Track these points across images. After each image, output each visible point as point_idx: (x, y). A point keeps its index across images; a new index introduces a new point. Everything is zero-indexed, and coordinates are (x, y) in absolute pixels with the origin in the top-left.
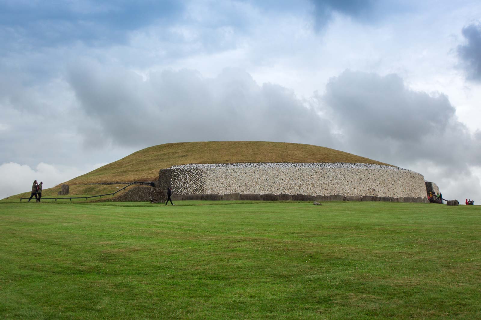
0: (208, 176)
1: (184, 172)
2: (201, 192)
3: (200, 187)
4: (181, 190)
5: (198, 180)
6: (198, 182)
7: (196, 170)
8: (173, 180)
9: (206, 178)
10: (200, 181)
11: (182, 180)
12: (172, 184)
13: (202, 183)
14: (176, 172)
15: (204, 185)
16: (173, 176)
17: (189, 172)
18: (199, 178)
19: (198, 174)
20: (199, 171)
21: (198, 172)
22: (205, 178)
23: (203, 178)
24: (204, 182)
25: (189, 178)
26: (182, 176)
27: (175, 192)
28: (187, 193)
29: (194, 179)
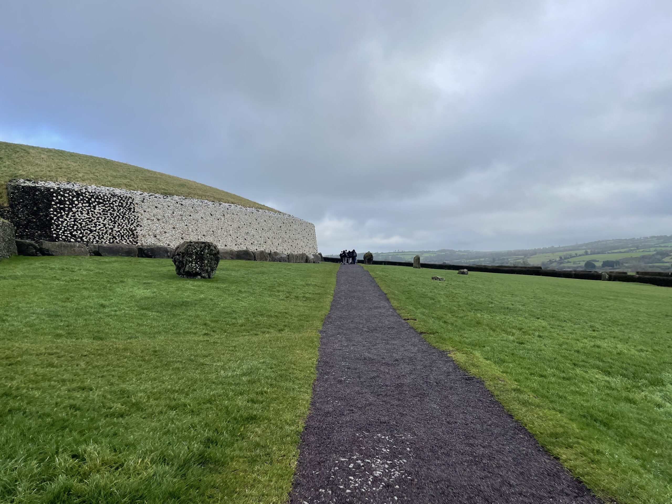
0: (145, 211)
1: (87, 198)
2: (131, 240)
3: (128, 232)
4: (81, 233)
5: (123, 217)
6: (124, 221)
7: (118, 199)
8: (55, 210)
9: (142, 215)
10: (128, 220)
11: (82, 213)
12: (52, 219)
13: (132, 224)
14: (62, 196)
15: (138, 228)
16: (56, 204)
17: (101, 199)
18: (125, 214)
19: (122, 206)
20: (124, 201)
21: (122, 201)
22: (139, 215)
23: (135, 214)
24: (138, 221)
25: (101, 211)
26: (80, 205)
27: (64, 237)
28: (97, 241)
29: (114, 214)
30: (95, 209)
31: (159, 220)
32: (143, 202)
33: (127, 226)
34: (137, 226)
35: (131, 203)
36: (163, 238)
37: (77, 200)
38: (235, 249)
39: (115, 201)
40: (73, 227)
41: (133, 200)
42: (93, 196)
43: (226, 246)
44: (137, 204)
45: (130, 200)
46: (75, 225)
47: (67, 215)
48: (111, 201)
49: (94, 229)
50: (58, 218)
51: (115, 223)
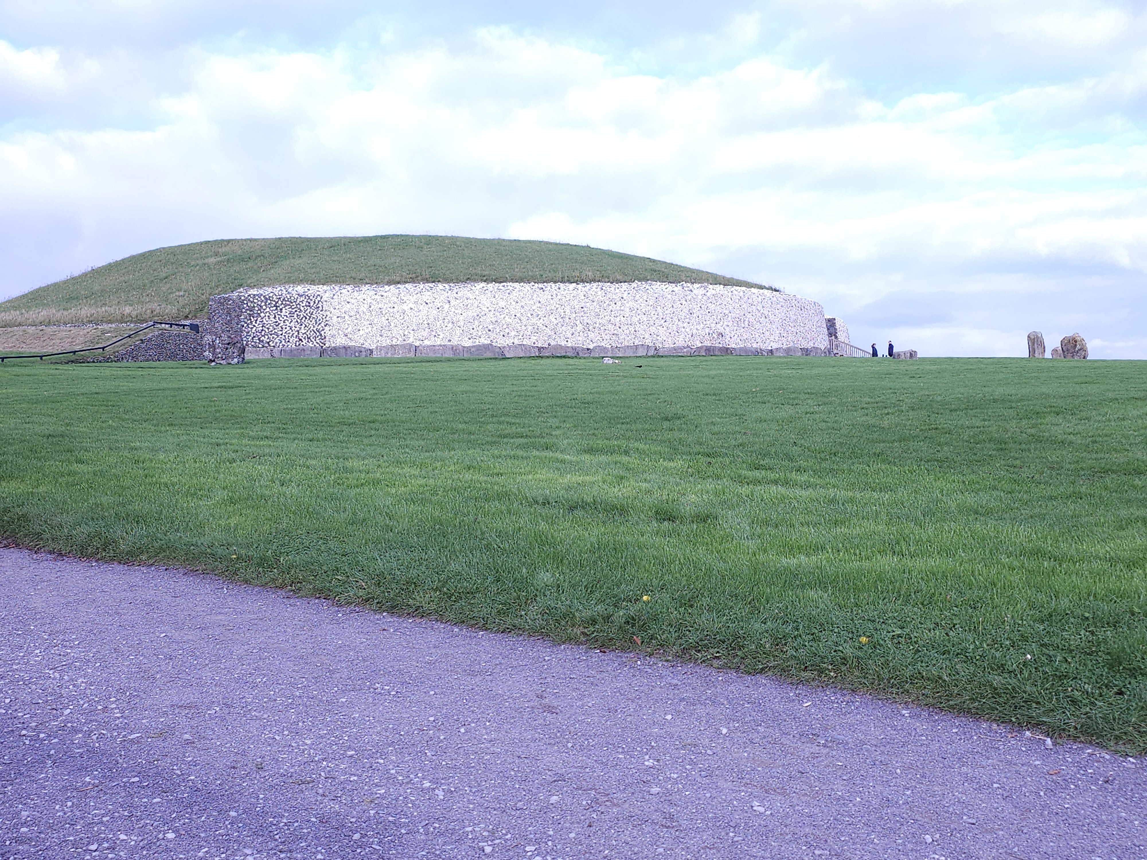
0: (334, 309)
1: (274, 301)
2: (318, 341)
3: (315, 332)
5: (310, 317)
6: (311, 321)
7: (305, 298)
8: (245, 318)
9: (331, 313)
10: (315, 321)
11: (269, 318)
13: (320, 324)
14: (253, 302)
15: (327, 328)
16: (246, 311)
17: (287, 301)
18: (312, 314)
19: (309, 306)
20: (311, 300)
23: (323, 313)
24: (327, 321)
25: (287, 314)
26: (268, 310)
27: (253, 343)
28: (284, 345)
29: (300, 315)
31: (350, 317)
32: (332, 299)
33: (314, 327)
34: (325, 326)
35: (319, 301)
36: (356, 336)
37: (266, 305)
38: (469, 344)
39: (302, 302)
41: (321, 298)
42: (280, 298)
43: (450, 341)
44: (326, 301)
45: (319, 298)
46: (262, 330)
47: (256, 321)
48: (298, 302)
49: (281, 333)
50: (248, 325)
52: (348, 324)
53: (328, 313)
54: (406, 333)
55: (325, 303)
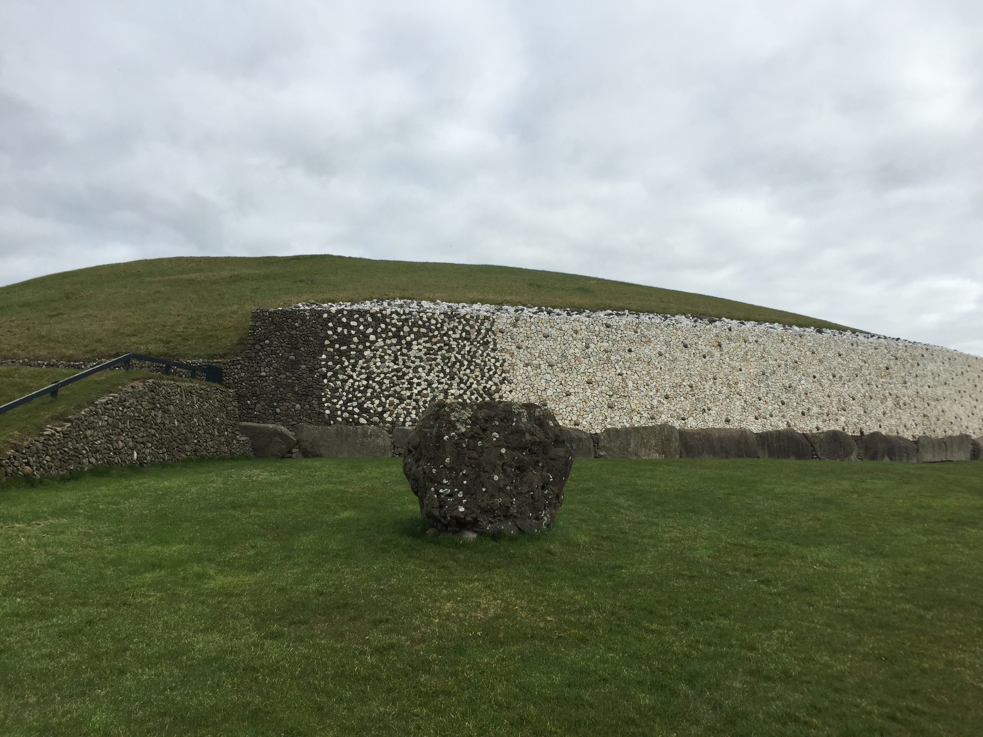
0: (519, 348)
1: (394, 325)
3: (481, 396)
4: (381, 404)
5: (470, 362)
6: (472, 371)
7: (460, 323)
8: (331, 357)
9: (512, 355)
10: (482, 370)
11: (383, 361)
12: (325, 376)
13: (490, 378)
14: (347, 326)
15: (505, 387)
16: (333, 343)
17: (424, 326)
18: (473, 357)
19: (466, 339)
20: (472, 327)
21: (467, 328)
23: (498, 354)
24: (503, 371)
25: (421, 354)
26: (380, 343)
27: (346, 415)
29: (449, 358)
30: (409, 349)
31: (551, 366)
32: (515, 326)
33: (478, 383)
34: (502, 382)
35: (488, 330)
36: (562, 406)
37: (375, 333)
38: (756, 427)
39: (454, 329)
40: (364, 392)
41: (492, 324)
42: (406, 320)
43: (727, 421)
44: (502, 332)
45: (487, 324)
46: (367, 387)
47: (354, 366)
48: (445, 328)
49: (408, 393)
50: (335, 374)
51: (452, 378)
52: (547, 381)
53: (507, 356)
54: (655, 403)
55: (500, 335)
